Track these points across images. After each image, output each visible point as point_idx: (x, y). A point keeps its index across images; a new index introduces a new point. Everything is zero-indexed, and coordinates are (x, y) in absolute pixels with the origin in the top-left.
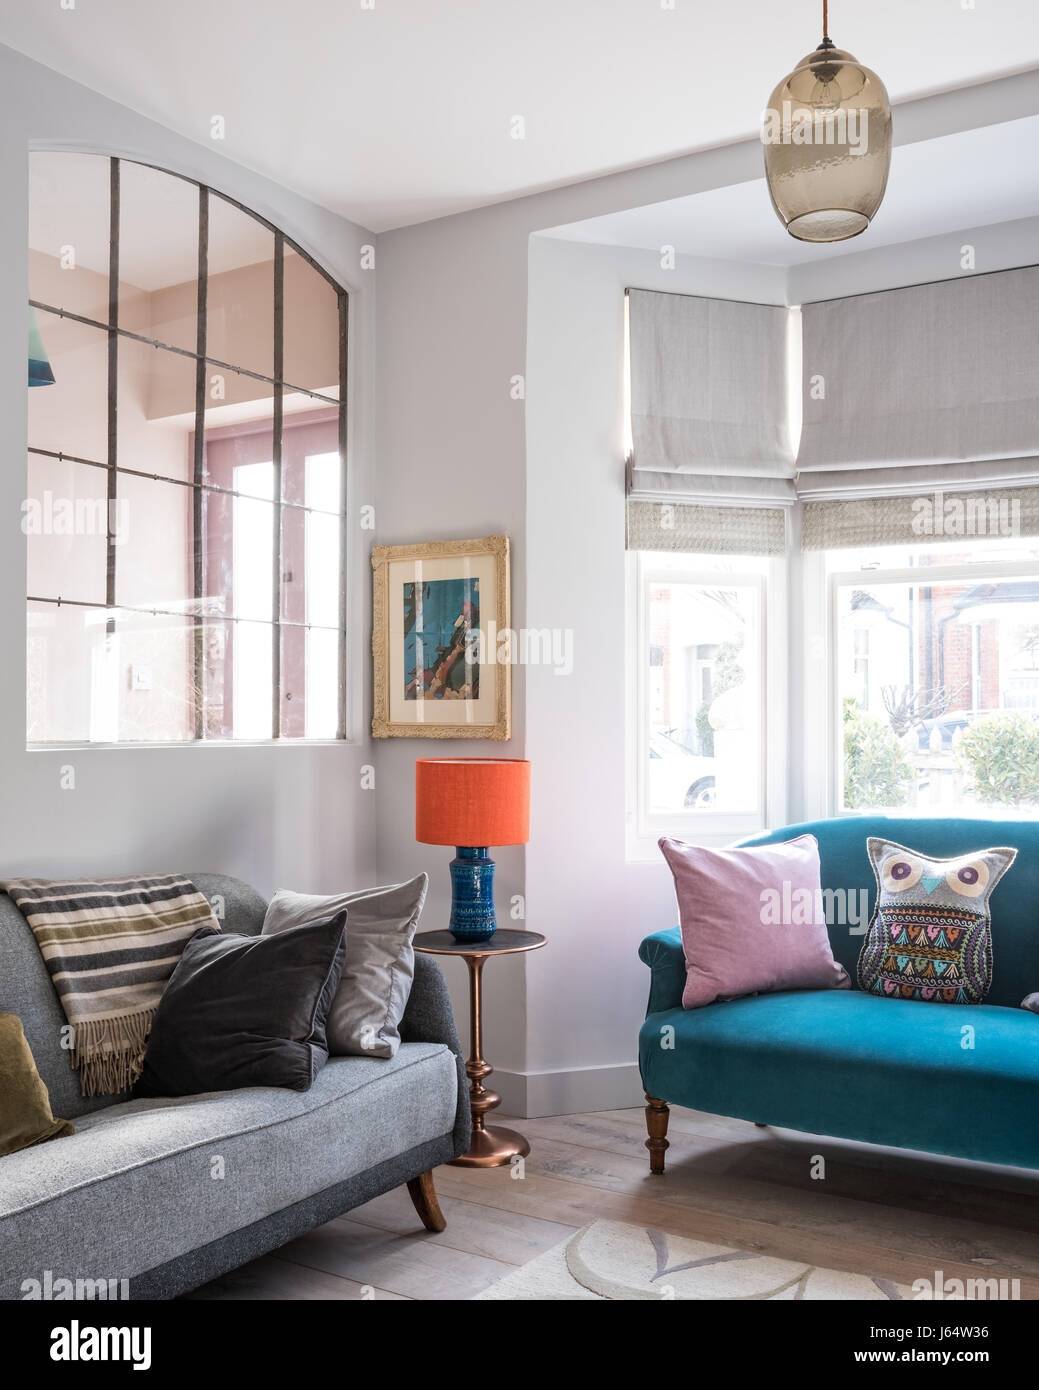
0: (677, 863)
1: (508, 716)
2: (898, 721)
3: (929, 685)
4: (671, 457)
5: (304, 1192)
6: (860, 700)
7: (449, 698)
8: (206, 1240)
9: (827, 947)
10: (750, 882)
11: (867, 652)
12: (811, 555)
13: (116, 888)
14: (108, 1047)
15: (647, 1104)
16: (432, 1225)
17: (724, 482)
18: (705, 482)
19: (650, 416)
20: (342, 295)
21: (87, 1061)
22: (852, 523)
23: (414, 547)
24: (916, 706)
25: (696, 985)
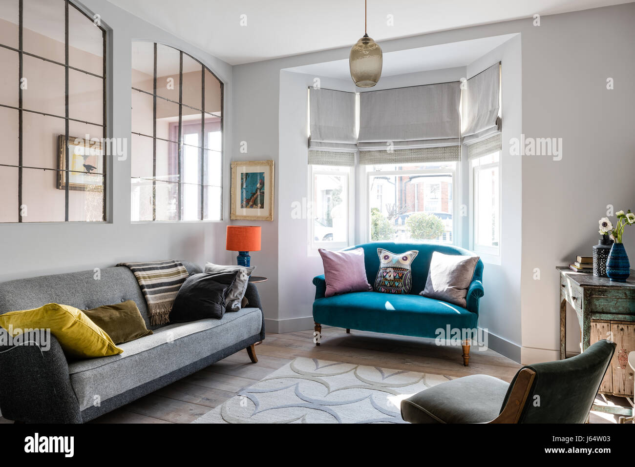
0: (324, 256)
1: (273, 214)
2: (391, 215)
3: (401, 204)
4: (321, 137)
5: (220, 349)
6: (379, 209)
7: (255, 208)
8: (195, 361)
9: (366, 279)
10: (344, 261)
11: (381, 193)
12: (362, 167)
13: (159, 264)
14: (158, 311)
15: (315, 325)
16: (254, 361)
17: (337, 145)
18: (331, 145)
19: (316, 125)
20: (222, 84)
21: (153, 315)
22: (374, 158)
23: (244, 162)
24: (397, 211)
25: (328, 290)
